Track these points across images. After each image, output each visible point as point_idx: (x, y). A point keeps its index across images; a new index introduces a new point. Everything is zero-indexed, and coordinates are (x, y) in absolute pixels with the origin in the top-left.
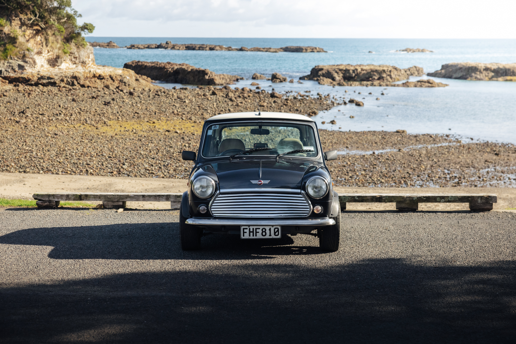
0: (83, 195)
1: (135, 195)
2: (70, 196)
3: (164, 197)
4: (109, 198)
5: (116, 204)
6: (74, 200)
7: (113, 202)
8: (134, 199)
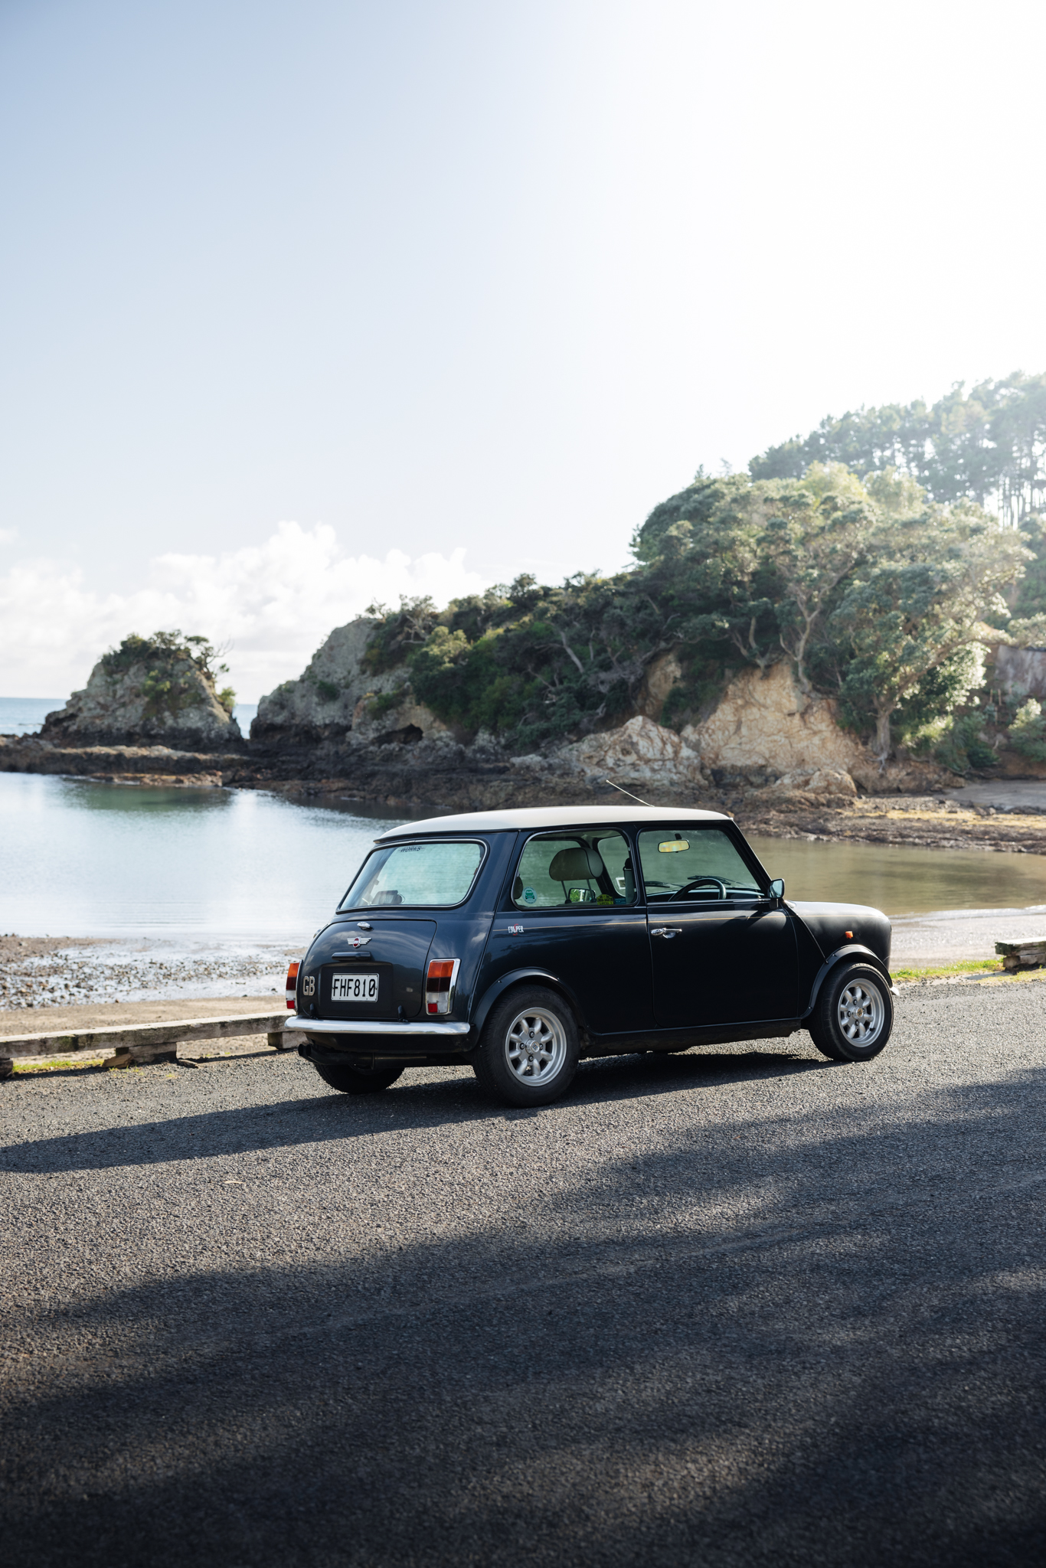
0: (81, 1036)
1: (204, 1025)
2: (50, 1042)
3: (269, 1023)
4: (143, 1038)
5: (161, 1050)
6: (60, 1051)
7: (155, 1046)
8: (203, 1035)
